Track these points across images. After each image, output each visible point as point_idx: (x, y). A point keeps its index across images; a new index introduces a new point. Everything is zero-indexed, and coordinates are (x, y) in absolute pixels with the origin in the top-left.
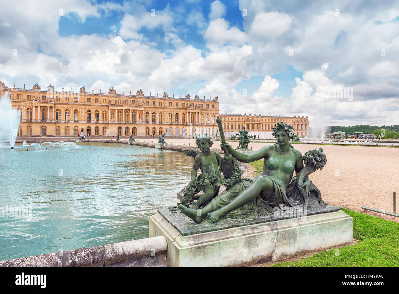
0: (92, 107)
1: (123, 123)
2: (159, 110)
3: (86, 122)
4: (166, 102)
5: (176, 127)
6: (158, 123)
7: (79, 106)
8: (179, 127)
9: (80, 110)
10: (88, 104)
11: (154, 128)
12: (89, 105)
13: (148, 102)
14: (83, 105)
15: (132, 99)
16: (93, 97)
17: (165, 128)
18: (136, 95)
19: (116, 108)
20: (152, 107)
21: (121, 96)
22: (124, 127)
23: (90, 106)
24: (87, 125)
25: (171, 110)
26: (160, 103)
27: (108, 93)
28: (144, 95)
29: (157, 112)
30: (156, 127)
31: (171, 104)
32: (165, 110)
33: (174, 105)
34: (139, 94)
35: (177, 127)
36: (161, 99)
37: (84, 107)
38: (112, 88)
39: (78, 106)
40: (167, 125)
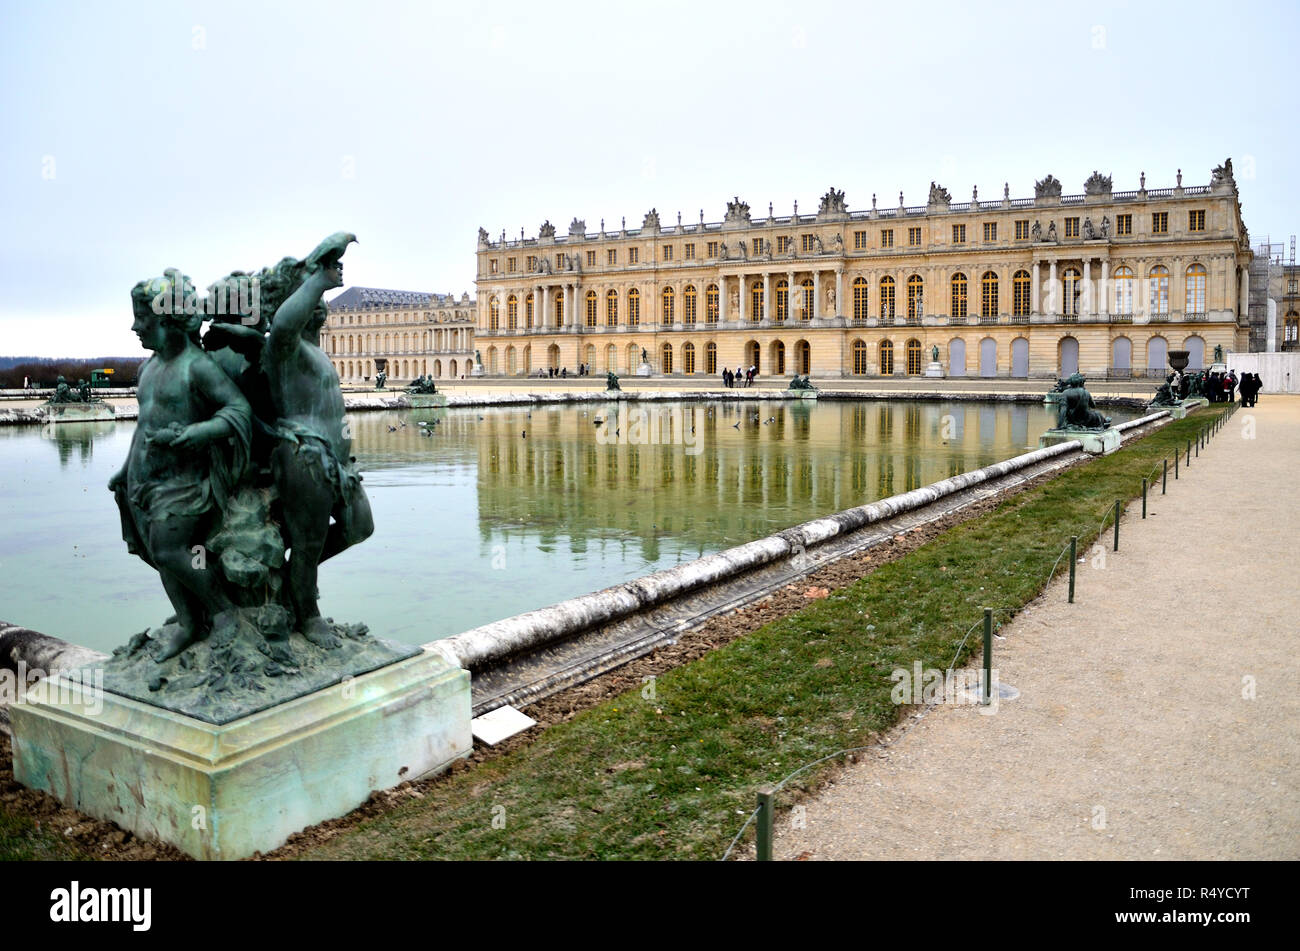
0: (676, 276)
1: (763, 328)
2: (909, 267)
3: (659, 328)
4: (938, 224)
5: (981, 335)
6: (904, 322)
7: (641, 276)
8: (995, 334)
9: (643, 289)
10: (663, 265)
11: (886, 343)
12: (668, 270)
13: (864, 233)
14: (648, 271)
15: (803, 231)
16: (678, 241)
17: (929, 341)
18: (816, 211)
19: (741, 272)
20: (879, 253)
21: (762, 224)
22: (766, 341)
23: (671, 274)
24: (662, 340)
25: (958, 260)
26: (915, 233)
27: (723, 220)
28: (848, 210)
29: (900, 274)
30: (892, 337)
31: (959, 231)
32: (932, 262)
33: (975, 233)
34: (828, 208)
35: (988, 338)
36: (915, 216)
37: (651, 277)
38: (736, 198)
39: (638, 276)
40: (937, 327)
